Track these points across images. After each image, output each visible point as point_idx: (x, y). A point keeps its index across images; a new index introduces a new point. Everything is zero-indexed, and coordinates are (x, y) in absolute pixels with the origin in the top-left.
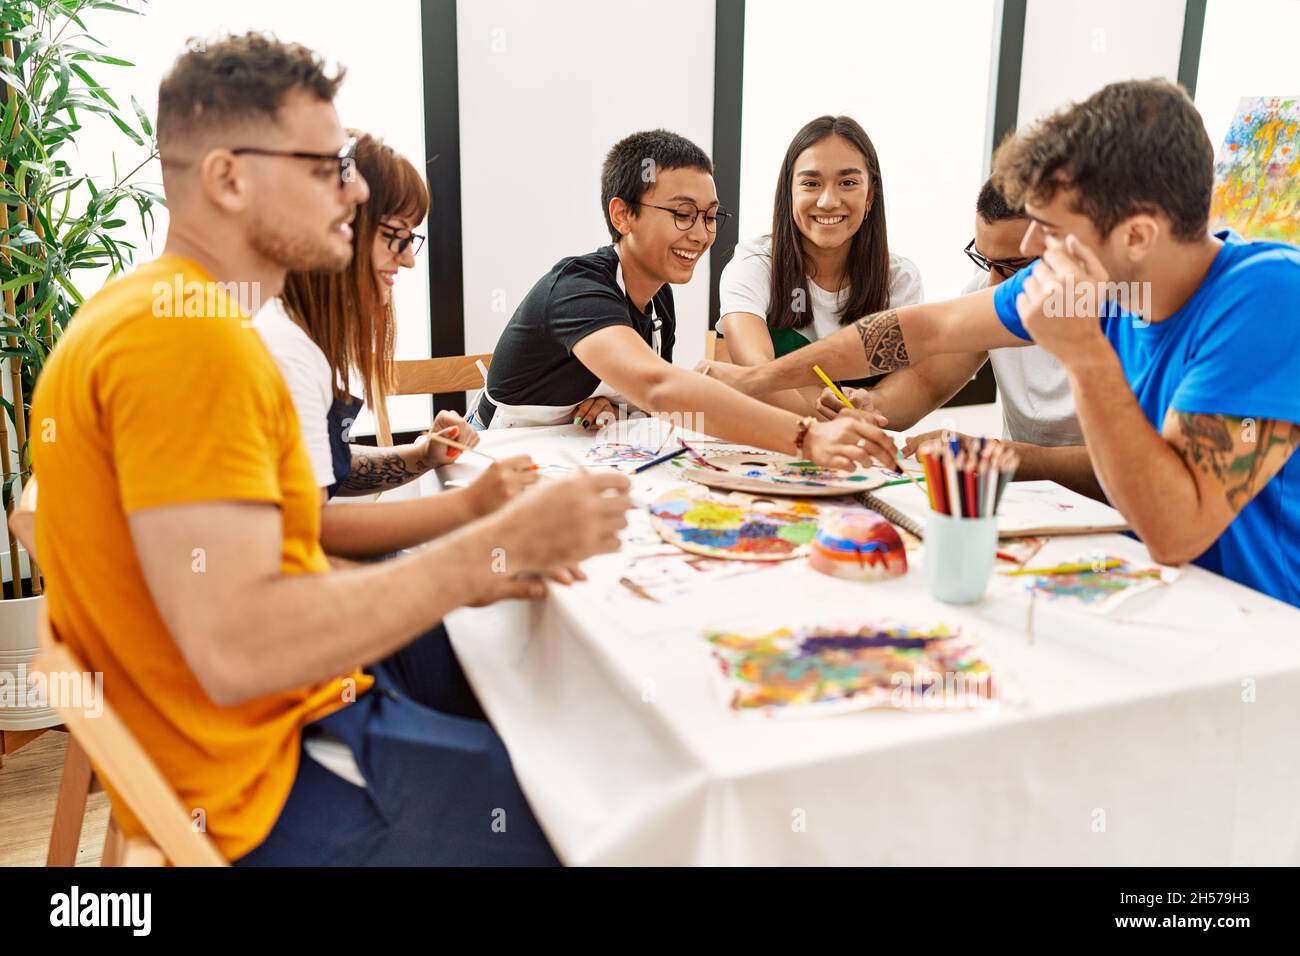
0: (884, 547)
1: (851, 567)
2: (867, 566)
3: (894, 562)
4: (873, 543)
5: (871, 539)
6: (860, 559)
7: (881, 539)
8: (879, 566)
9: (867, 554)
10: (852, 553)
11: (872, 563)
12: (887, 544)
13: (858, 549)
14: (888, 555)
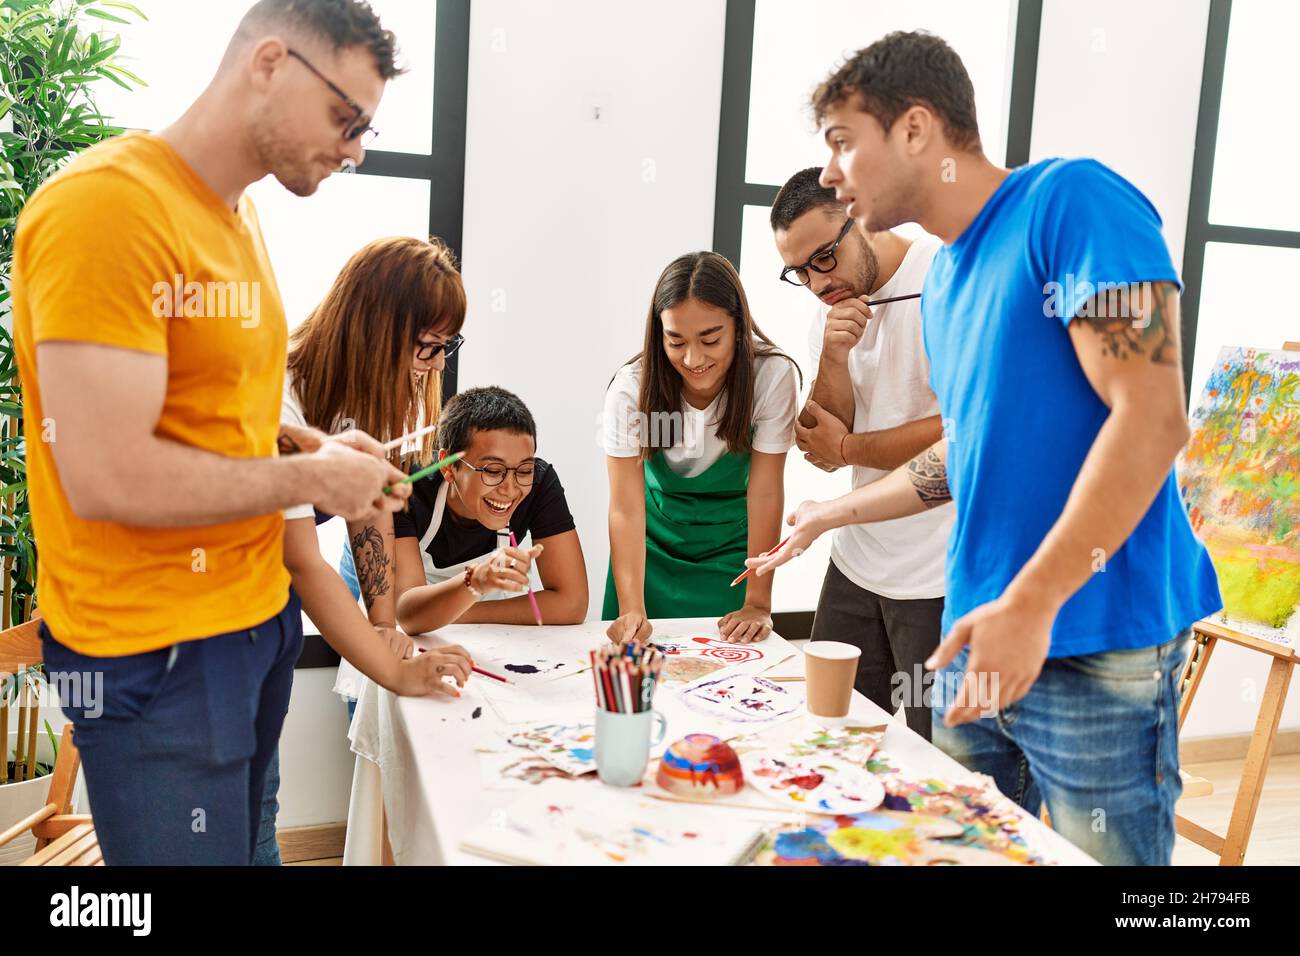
0: (716, 768)
1: (684, 784)
2: (699, 784)
3: (726, 782)
4: (707, 763)
5: (704, 759)
6: (693, 778)
7: (714, 761)
8: (710, 785)
9: (699, 773)
10: (686, 771)
11: (704, 783)
12: (719, 765)
13: (692, 768)
14: (719, 775)
